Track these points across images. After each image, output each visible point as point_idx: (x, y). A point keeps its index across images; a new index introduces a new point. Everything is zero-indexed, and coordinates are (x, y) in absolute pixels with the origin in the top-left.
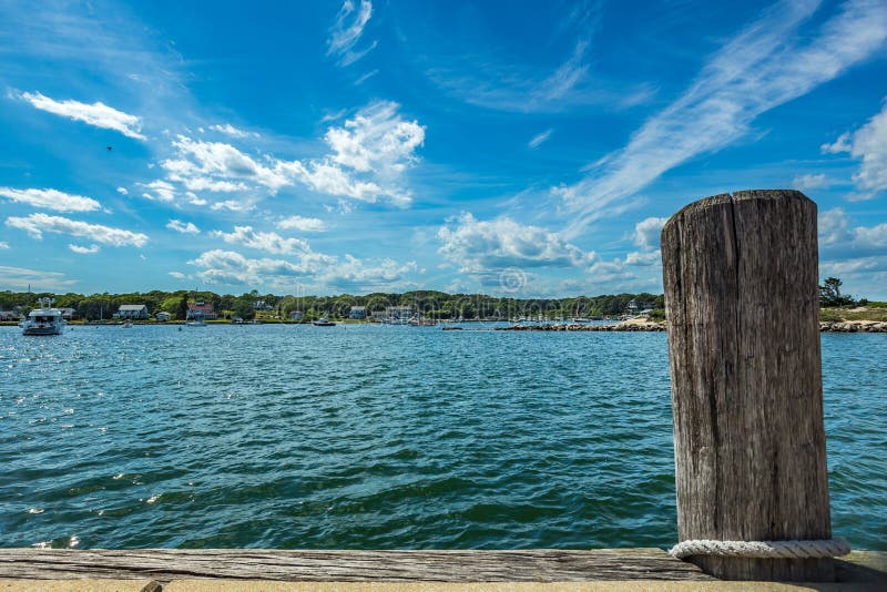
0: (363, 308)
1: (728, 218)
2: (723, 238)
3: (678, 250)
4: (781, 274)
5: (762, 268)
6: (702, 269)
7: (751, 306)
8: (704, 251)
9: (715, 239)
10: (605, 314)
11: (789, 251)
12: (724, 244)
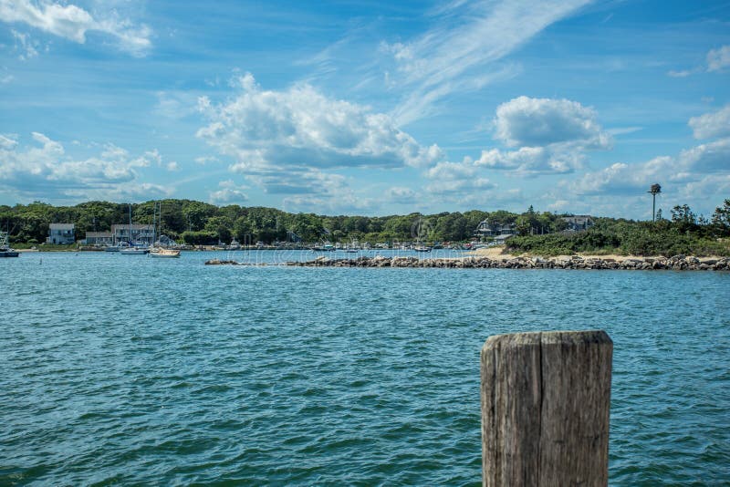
0: (71, 227)
1: (536, 360)
2: (531, 377)
3: (494, 376)
4: (577, 414)
5: (561, 408)
6: (512, 402)
7: (551, 442)
8: (515, 386)
9: (524, 377)
10: (446, 240)
11: (585, 391)
12: (531, 382)
